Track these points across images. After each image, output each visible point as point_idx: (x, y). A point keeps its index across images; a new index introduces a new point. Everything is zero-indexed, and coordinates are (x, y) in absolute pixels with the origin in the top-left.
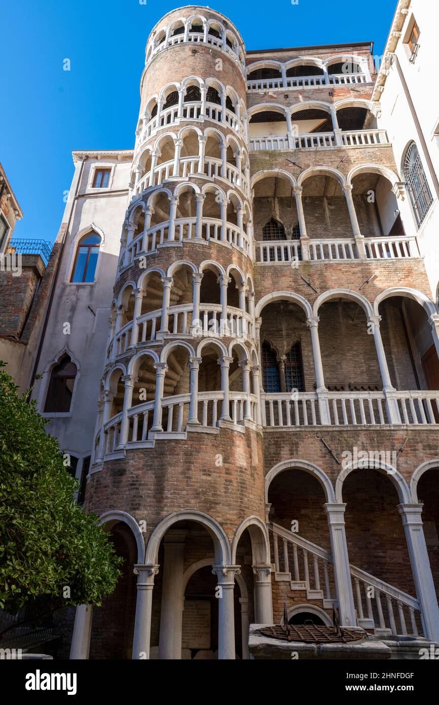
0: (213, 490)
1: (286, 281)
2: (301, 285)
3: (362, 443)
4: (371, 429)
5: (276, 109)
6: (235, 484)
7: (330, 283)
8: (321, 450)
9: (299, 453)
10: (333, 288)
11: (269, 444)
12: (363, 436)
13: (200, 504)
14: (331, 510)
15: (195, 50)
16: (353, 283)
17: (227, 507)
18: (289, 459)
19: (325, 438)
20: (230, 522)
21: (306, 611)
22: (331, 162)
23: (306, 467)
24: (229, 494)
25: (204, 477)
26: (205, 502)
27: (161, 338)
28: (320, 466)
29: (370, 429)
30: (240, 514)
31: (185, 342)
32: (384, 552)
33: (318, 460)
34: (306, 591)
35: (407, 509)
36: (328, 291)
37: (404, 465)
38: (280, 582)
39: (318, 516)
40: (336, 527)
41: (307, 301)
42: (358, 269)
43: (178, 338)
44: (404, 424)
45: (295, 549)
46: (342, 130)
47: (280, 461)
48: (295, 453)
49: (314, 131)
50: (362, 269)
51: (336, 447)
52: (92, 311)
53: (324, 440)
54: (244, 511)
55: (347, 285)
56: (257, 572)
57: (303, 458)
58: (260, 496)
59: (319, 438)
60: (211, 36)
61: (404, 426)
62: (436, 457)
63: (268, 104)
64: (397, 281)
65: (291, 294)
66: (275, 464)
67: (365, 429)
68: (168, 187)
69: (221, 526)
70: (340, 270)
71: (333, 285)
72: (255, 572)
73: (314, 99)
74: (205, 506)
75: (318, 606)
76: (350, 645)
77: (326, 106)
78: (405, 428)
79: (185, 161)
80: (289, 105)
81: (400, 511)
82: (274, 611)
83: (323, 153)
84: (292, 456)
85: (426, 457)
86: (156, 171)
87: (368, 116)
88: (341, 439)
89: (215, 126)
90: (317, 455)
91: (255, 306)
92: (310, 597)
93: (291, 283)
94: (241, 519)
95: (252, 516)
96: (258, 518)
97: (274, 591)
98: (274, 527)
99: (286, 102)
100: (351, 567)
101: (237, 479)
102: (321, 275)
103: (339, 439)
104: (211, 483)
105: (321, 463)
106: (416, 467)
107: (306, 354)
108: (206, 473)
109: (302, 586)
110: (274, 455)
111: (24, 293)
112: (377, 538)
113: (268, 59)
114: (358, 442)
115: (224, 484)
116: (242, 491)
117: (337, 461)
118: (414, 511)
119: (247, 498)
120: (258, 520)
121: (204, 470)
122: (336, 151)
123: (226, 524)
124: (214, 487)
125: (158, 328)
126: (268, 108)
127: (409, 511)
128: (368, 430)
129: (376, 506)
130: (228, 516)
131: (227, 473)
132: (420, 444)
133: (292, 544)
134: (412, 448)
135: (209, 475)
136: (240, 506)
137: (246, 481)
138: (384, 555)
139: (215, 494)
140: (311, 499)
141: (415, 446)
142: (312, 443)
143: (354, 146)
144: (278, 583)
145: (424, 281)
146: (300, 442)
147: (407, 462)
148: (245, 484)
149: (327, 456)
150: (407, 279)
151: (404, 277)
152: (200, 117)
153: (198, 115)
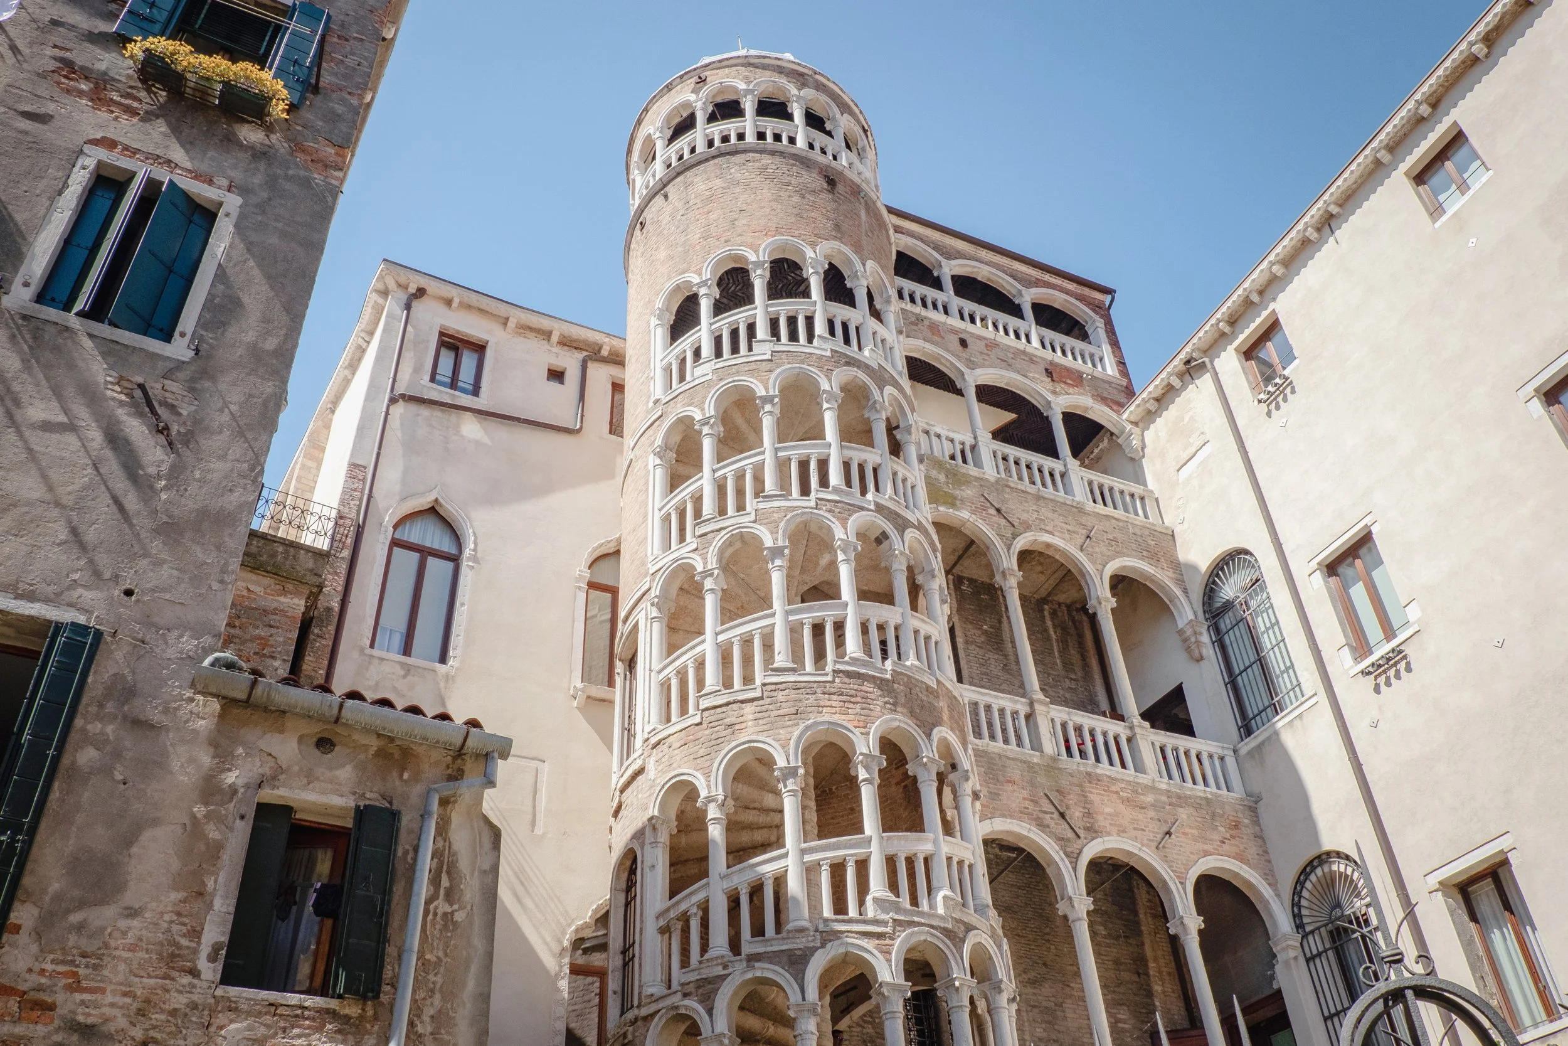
1: (1015, 796)
2: (1045, 812)
5: (941, 363)
7: (1102, 822)
10: (1109, 834)
15: (831, 180)
16: (1144, 831)
22: (1068, 532)
27: (887, 917)
36: (1099, 840)
41: (1063, 857)
42: (1148, 799)
46: (1078, 464)
50: (1155, 801)
55: (1133, 833)
60: (811, 132)
63: (928, 346)
64: (1219, 845)
65: (1030, 829)
68: (829, 511)
70: (1117, 793)
71: (1108, 827)
73: (1018, 372)
77: (1042, 395)
79: (795, 453)
80: (971, 363)
83: (1050, 505)
86: (718, 476)
93: (1027, 804)
99: (965, 355)
102: (1083, 797)
113: (912, 235)
122: (1074, 510)
126: (925, 353)
143: (1107, 510)
145: (1261, 852)
150: (1233, 842)
151: (1228, 836)
152: (816, 342)
153: (810, 337)
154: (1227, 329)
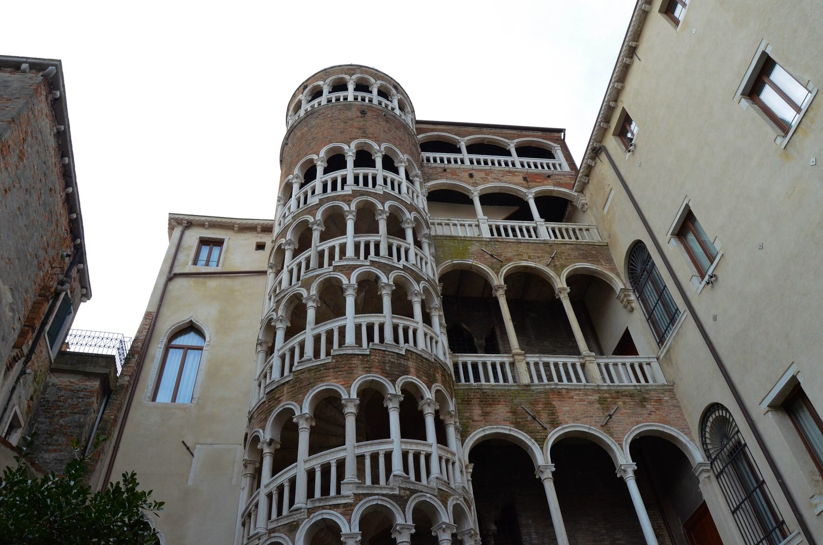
1: (502, 410)
2: (522, 418)
5: (461, 189)
7: (561, 417)
10: (567, 423)
15: (363, 111)
16: (592, 417)
22: (538, 257)
27: (350, 493)
31: (388, 500)
36: (560, 427)
41: (534, 442)
42: (594, 397)
43: (376, 492)
46: (546, 221)
49: (507, 219)
50: (600, 398)
52: (188, 448)
55: (585, 419)
60: (381, 99)
63: (449, 182)
64: (647, 415)
65: (510, 430)
68: (340, 271)
70: (572, 398)
71: (566, 419)
73: (506, 182)
77: (521, 191)
79: (363, 239)
80: (475, 184)
83: (525, 245)
86: (320, 249)
87: (569, 208)
89: (395, 198)
91: (462, 446)
93: (509, 415)
99: (472, 181)
102: (548, 404)
107: (524, 522)
111: (85, 414)
122: (541, 244)
125: (341, 476)
126: (449, 186)
143: (561, 241)
145: (678, 415)
150: (658, 412)
151: (653, 409)
152: (377, 187)
153: (374, 185)
154: (605, 126)
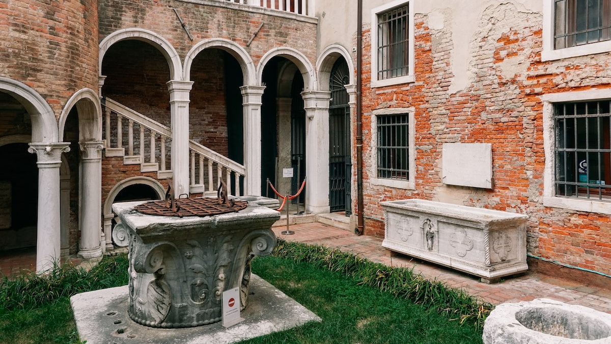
0: (32, 52)
3: (219, 21)
4: (230, 7)
6: (64, 49)
8: (172, 22)
9: (146, 22)
11: (105, 5)
12: (220, 14)
13: (10, 69)
14: (176, 88)
17: (51, 76)
18: (131, 27)
19: (178, 9)
20: (57, 94)
21: (138, 183)
23: (153, 39)
24: (55, 61)
25: (17, 34)
26: (18, 68)
28: (169, 40)
29: (228, 7)
30: (70, 85)
32: (215, 128)
33: (167, 33)
34: (140, 164)
35: (250, 90)
37: (255, 49)
38: (112, 157)
39: (153, 93)
40: (180, 105)
44: (261, 7)
45: (131, 125)
47: (120, 27)
48: (140, 21)
51: (189, 21)
53: (177, 11)
54: (75, 82)
56: (84, 148)
57: (150, 28)
58: (95, 66)
59: (171, 8)
61: (262, 9)
62: (284, 44)
66: (114, 31)
67: (224, 6)
69: (45, 98)
72: (82, 149)
74: (18, 73)
75: (151, 177)
76: (242, 214)
78: (263, 11)
81: (243, 92)
82: (103, 185)
84: (137, 24)
85: (276, 43)
88: (196, 13)
90: (167, 27)
92: (144, 170)
94: (72, 92)
95: (86, 89)
96: (92, 91)
97: (104, 166)
98: (106, 102)
100: (190, 142)
101: (66, 42)
103: (193, 13)
104: (27, 43)
105: (170, 37)
106: (265, 52)
108: (18, 29)
109: (136, 160)
110: (112, 20)
112: (211, 115)
114: (215, 20)
115: (48, 47)
116: (73, 58)
117: (189, 37)
118: (256, 92)
119: (80, 67)
120: (91, 93)
121: (16, 25)
123: (51, 96)
124: (33, 50)
127: (252, 92)
128: (227, 8)
129: (214, 87)
130: (53, 86)
131: (51, 33)
132: (273, 30)
133: (128, 120)
134: (265, 33)
135: (24, 32)
136: (70, 76)
137: (78, 46)
138: (215, 130)
139: (33, 58)
140: (147, 76)
141: (269, 32)
142: (162, 13)
144: (108, 159)
146: (147, 9)
147: (258, 47)
148: (77, 50)
149: (178, 30)
